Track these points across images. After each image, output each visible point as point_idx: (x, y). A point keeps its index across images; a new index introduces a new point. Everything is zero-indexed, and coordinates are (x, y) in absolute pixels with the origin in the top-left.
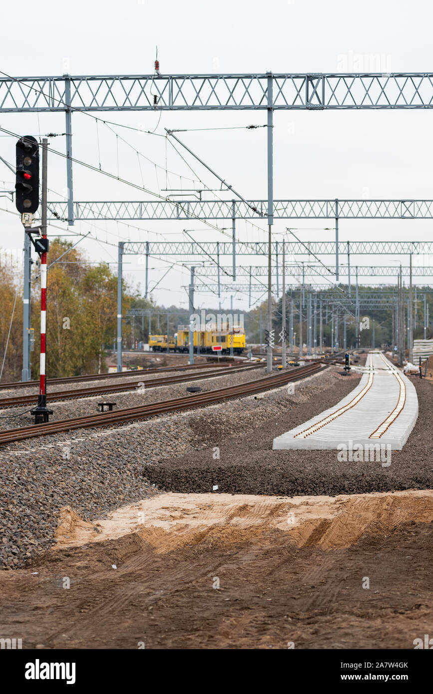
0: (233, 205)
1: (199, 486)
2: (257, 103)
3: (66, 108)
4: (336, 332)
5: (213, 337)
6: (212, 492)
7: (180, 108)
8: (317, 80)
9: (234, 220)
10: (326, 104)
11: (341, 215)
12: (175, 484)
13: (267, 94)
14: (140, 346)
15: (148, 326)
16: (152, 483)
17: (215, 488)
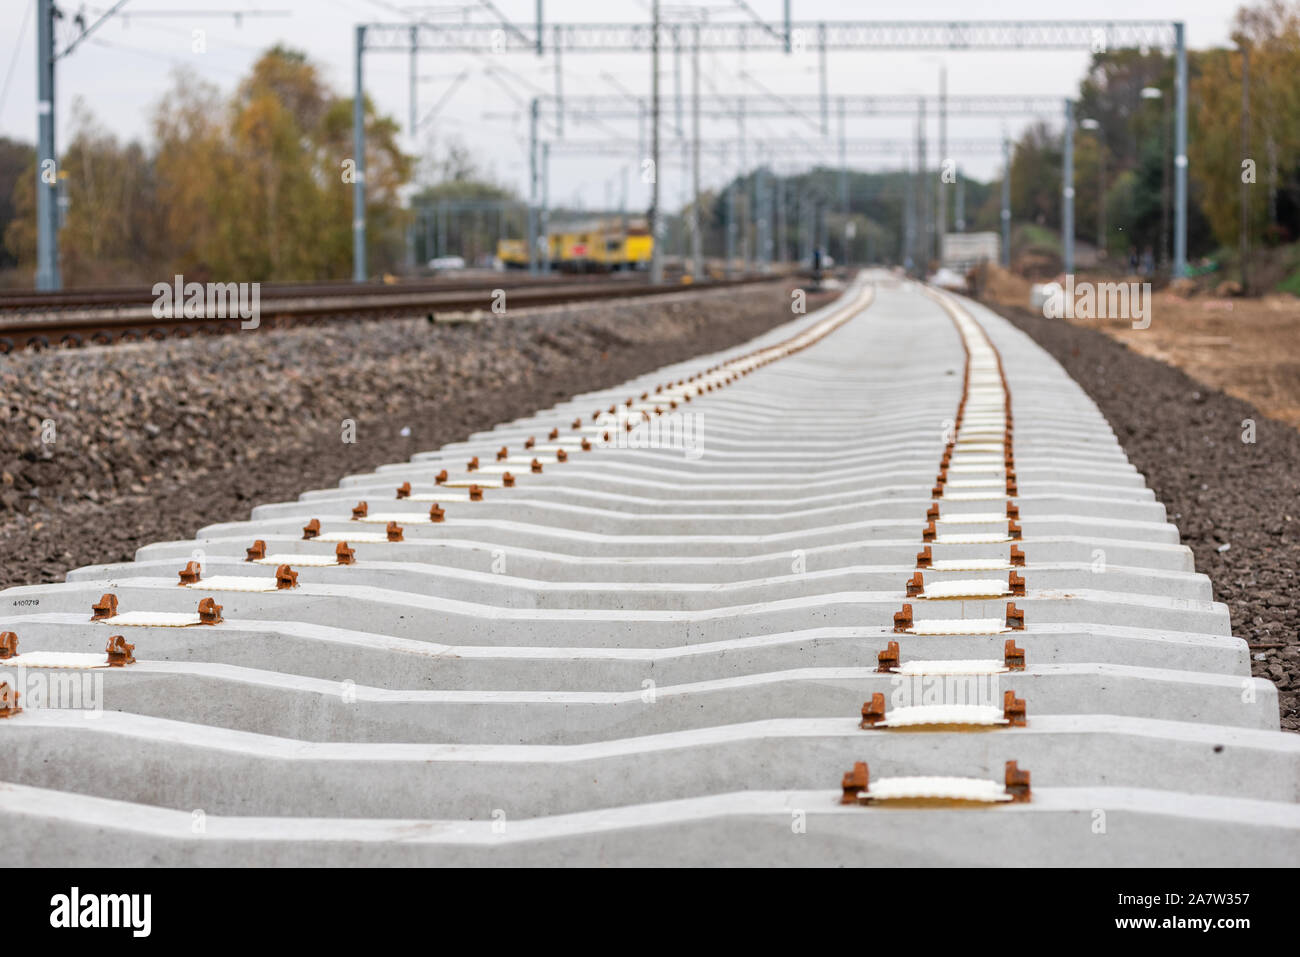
5: (599, 243)
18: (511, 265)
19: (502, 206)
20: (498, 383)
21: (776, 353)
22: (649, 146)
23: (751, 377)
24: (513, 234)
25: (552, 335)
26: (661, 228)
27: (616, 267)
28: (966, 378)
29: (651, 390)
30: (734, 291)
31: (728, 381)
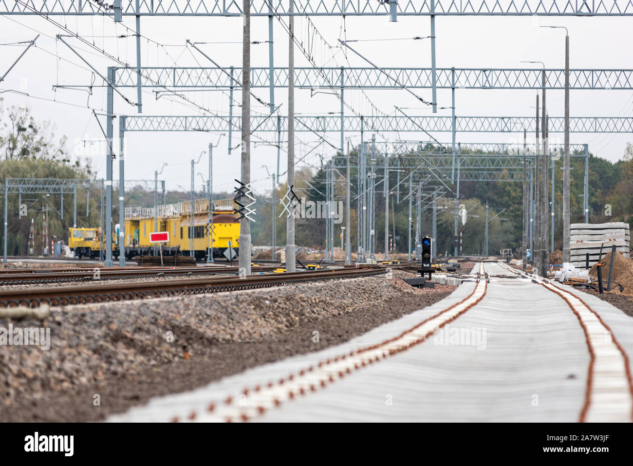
4: (418, 226)
5: (182, 229)
14: (59, 249)
18: (82, 252)
19: (75, 187)
20: (66, 385)
21: (378, 352)
22: (238, 123)
23: (348, 379)
24: (85, 220)
25: (128, 332)
26: (250, 212)
27: (201, 255)
28: (589, 382)
29: (236, 392)
30: (331, 283)
31: (323, 384)
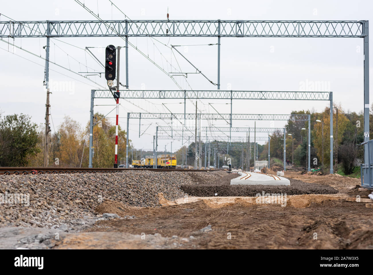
0: (185, 93)
1: (208, 194)
2: (213, 34)
3: (126, 35)
6: (215, 196)
7: (178, 36)
8: (241, 24)
9: (185, 99)
10: (245, 34)
11: (233, 98)
12: (196, 193)
13: (218, 29)
15: (131, 157)
16: (185, 192)
17: (216, 194)
